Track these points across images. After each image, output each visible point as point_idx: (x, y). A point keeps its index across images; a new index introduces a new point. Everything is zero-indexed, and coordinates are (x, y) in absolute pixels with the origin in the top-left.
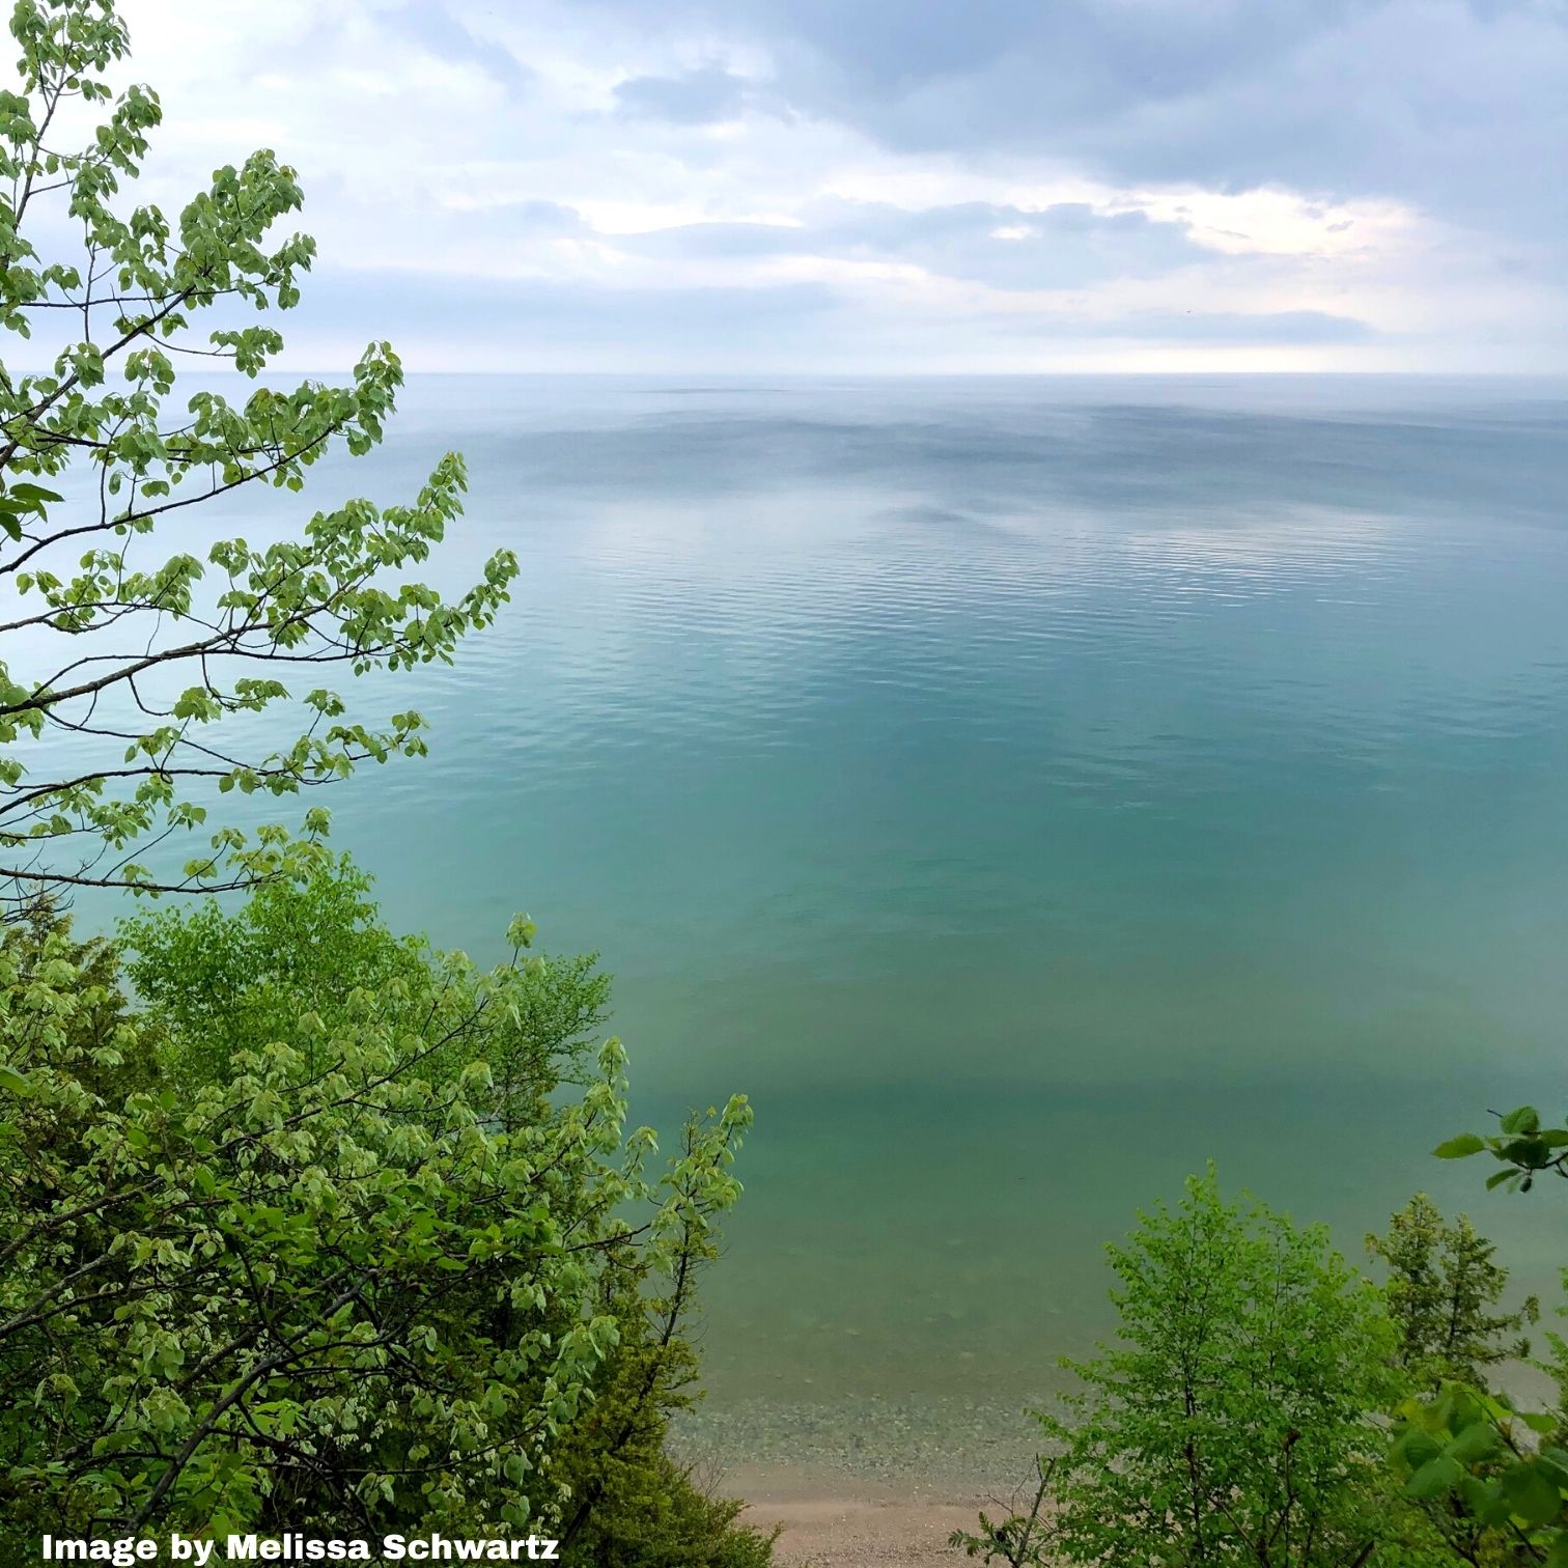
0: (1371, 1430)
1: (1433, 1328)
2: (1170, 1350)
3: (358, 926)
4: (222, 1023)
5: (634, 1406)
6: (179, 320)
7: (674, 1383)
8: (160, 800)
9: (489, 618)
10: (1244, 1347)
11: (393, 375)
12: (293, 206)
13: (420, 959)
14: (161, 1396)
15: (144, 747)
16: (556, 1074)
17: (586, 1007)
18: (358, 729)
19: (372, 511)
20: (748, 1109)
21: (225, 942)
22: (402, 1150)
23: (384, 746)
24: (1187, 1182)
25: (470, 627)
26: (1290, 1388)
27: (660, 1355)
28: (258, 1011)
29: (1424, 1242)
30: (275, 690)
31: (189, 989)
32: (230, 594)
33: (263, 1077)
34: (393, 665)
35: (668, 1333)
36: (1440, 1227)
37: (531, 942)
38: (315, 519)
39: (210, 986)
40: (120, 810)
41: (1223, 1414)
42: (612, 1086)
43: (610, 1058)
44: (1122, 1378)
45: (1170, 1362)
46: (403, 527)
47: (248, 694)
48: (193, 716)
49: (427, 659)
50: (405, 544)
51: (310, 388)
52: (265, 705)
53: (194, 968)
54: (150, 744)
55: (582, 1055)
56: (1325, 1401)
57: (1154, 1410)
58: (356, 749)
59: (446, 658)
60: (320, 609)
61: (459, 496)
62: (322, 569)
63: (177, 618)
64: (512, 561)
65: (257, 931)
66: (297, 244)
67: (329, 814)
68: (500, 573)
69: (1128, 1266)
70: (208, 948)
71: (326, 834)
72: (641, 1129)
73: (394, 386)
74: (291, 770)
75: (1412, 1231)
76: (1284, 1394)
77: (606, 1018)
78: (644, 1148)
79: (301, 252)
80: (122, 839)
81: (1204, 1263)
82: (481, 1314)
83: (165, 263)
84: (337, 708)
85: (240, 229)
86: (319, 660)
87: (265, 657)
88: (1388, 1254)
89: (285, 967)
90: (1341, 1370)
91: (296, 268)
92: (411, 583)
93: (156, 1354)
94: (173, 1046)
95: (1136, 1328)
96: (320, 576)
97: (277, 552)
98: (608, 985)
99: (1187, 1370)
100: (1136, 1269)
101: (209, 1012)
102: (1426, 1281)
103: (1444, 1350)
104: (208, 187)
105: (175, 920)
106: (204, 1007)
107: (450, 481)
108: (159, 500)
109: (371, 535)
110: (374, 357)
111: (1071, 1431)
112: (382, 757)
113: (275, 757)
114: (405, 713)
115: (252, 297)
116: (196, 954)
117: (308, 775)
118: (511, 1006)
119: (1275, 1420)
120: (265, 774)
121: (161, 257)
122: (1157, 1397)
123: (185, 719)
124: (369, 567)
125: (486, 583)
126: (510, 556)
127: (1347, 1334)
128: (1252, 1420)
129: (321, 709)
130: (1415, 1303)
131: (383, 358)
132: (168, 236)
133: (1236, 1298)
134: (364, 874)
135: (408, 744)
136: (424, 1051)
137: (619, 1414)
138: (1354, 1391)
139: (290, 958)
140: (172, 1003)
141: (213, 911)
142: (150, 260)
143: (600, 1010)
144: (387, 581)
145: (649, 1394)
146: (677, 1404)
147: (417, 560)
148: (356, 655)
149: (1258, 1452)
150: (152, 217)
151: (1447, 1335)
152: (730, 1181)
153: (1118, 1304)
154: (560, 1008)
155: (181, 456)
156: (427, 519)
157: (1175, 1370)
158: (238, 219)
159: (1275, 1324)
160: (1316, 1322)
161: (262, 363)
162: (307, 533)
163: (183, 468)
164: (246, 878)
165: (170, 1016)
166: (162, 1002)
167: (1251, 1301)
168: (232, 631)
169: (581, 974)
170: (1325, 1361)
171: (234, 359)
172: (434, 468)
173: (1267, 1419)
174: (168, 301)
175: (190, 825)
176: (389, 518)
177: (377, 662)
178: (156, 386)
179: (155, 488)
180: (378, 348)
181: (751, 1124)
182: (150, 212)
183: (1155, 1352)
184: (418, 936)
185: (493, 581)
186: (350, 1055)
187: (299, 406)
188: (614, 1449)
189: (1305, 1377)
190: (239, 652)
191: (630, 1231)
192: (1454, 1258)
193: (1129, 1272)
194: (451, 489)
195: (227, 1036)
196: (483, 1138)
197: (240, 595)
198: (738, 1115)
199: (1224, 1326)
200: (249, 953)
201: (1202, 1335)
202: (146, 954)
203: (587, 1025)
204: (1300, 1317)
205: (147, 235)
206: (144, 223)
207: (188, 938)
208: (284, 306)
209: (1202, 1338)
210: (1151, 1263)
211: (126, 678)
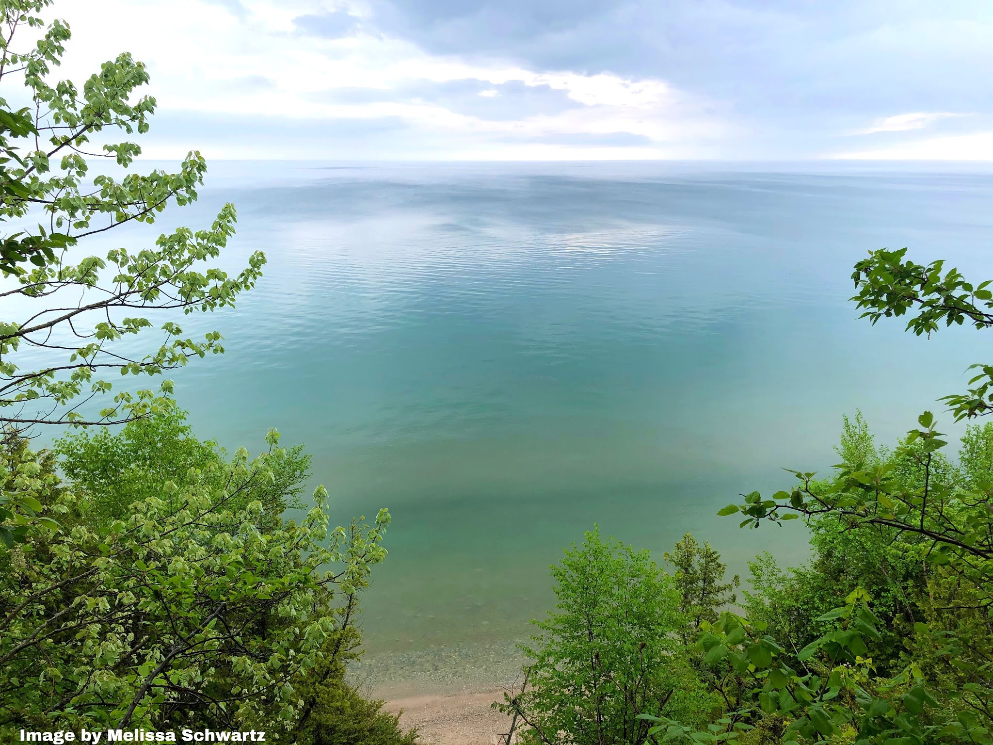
0: (670, 640)
1: (695, 593)
2: (580, 611)
3: (181, 437)
4: (113, 489)
5: (330, 660)
6: (85, 138)
7: (349, 648)
8: (85, 380)
9: (252, 284)
10: (614, 608)
11: (202, 167)
12: (144, 82)
13: (213, 451)
14: (105, 675)
15: (80, 354)
16: (285, 504)
17: (299, 471)
18: (189, 341)
19: (189, 232)
20: (388, 515)
21: (113, 447)
22: (221, 545)
23: (203, 349)
24: (586, 534)
25: (243, 290)
26: (635, 625)
27: (342, 635)
28: (131, 481)
29: (690, 554)
30: (144, 323)
31: (95, 472)
32: (119, 276)
33: (145, 514)
34: (204, 309)
35: (345, 624)
36: (696, 547)
37: (278, 441)
38: (161, 238)
39: (105, 470)
40: (63, 385)
41: (606, 639)
42: (321, 508)
43: (319, 495)
44: (559, 627)
45: (581, 617)
46: (205, 241)
47: (130, 325)
48: (106, 338)
49: (221, 305)
50: (207, 249)
51: (157, 173)
52: (139, 330)
53: (96, 462)
54: (83, 352)
55: (297, 495)
56: (650, 630)
57: (575, 640)
58: (188, 351)
59: (231, 305)
60: (165, 282)
61: (233, 224)
62: (167, 262)
63: (89, 288)
64: (262, 256)
65: (129, 442)
66: (146, 101)
67: (173, 383)
68: (257, 262)
69: (560, 575)
70: (104, 452)
71: (172, 393)
72: (337, 528)
73: (202, 172)
74: (157, 363)
75: (685, 550)
76: (632, 628)
77: (309, 476)
78: (339, 536)
79: (149, 105)
80: (65, 400)
81: (595, 571)
82: (252, 622)
83: (76, 109)
84: (178, 331)
85: (117, 93)
86: (167, 308)
87: (140, 307)
88: (674, 561)
89: (145, 459)
90: (657, 615)
91: (146, 113)
92: (212, 268)
93: (103, 654)
94: (87, 501)
95: (565, 603)
96: (167, 266)
97: (144, 255)
98: (309, 460)
99: (588, 621)
100: (564, 576)
101: (105, 483)
102: (691, 572)
103: (700, 602)
104: (99, 72)
105: (85, 439)
106: (102, 481)
107: (228, 217)
108: (84, 230)
109: (189, 245)
110: (192, 158)
111: (537, 653)
112: (202, 354)
113: (149, 357)
114: (212, 332)
115: (124, 127)
116: (97, 455)
117: (165, 364)
118: (269, 473)
119: (628, 640)
120: (143, 365)
121: (73, 106)
122: (576, 634)
123: (102, 339)
124: (190, 261)
125: (250, 267)
126: (262, 254)
127: (659, 598)
128: (619, 640)
129: (170, 332)
130: (687, 582)
131: (196, 159)
132: (76, 95)
133: (610, 586)
134: (183, 411)
135: (214, 348)
136: (227, 497)
137: (323, 665)
138: (663, 624)
139: (147, 454)
140: (86, 480)
141: (105, 433)
142: (68, 107)
143: (306, 472)
144: (199, 267)
145: (337, 654)
146: (351, 657)
147: (212, 257)
148: (185, 305)
149: (622, 655)
150: (68, 86)
151: (701, 596)
152: (382, 549)
153: (557, 593)
154: (285, 472)
155: (89, 207)
156: (218, 236)
157: (583, 621)
158: (115, 88)
159: (627, 596)
160: (645, 594)
161: (131, 161)
162: (157, 244)
163: (91, 213)
164: (132, 417)
165: (84, 487)
166: (79, 480)
167: (616, 587)
168: (121, 294)
169: (295, 455)
170: (650, 611)
171: (116, 159)
172: (220, 211)
173: (626, 640)
174: (79, 129)
175: (104, 391)
176: (198, 236)
177: (196, 308)
178: (78, 172)
179: (80, 224)
180: (193, 154)
181: (390, 522)
182: (66, 83)
183: (574, 614)
184: (212, 441)
185: (253, 267)
186: (190, 501)
187: (152, 182)
188: (321, 681)
189: (642, 620)
190: (125, 305)
191: (334, 576)
192: (703, 561)
193: (561, 577)
194: (229, 221)
195: (116, 495)
196: (259, 537)
197: (124, 276)
198: (384, 518)
199: (605, 599)
200: (126, 453)
201: (595, 604)
202: (71, 456)
203: (299, 480)
204: (638, 592)
205: (66, 94)
206: (64, 89)
207: (92, 447)
208: (141, 132)
209: (595, 605)
210: (571, 572)
211: (67, 319)
